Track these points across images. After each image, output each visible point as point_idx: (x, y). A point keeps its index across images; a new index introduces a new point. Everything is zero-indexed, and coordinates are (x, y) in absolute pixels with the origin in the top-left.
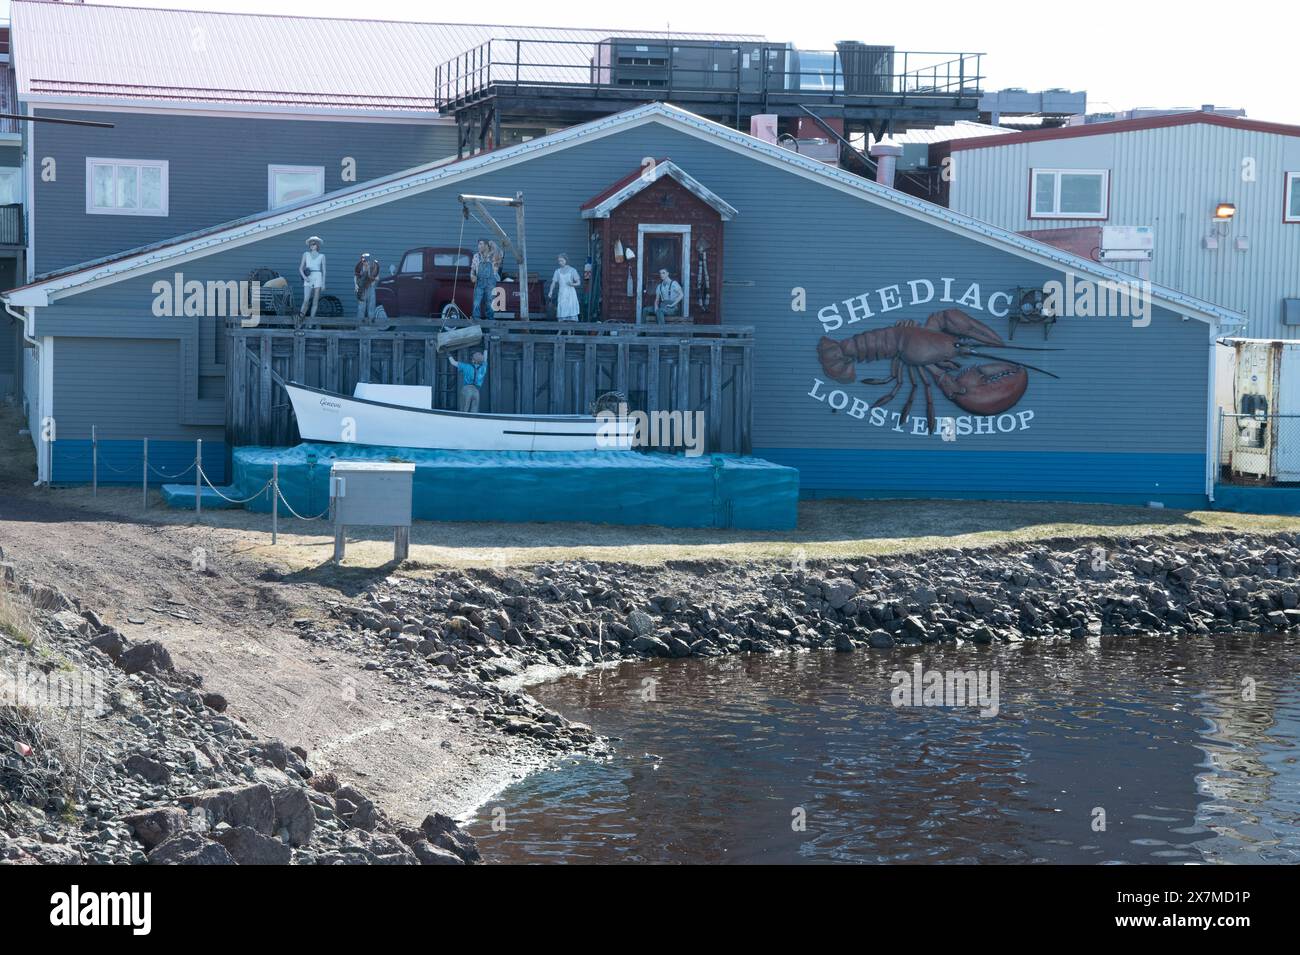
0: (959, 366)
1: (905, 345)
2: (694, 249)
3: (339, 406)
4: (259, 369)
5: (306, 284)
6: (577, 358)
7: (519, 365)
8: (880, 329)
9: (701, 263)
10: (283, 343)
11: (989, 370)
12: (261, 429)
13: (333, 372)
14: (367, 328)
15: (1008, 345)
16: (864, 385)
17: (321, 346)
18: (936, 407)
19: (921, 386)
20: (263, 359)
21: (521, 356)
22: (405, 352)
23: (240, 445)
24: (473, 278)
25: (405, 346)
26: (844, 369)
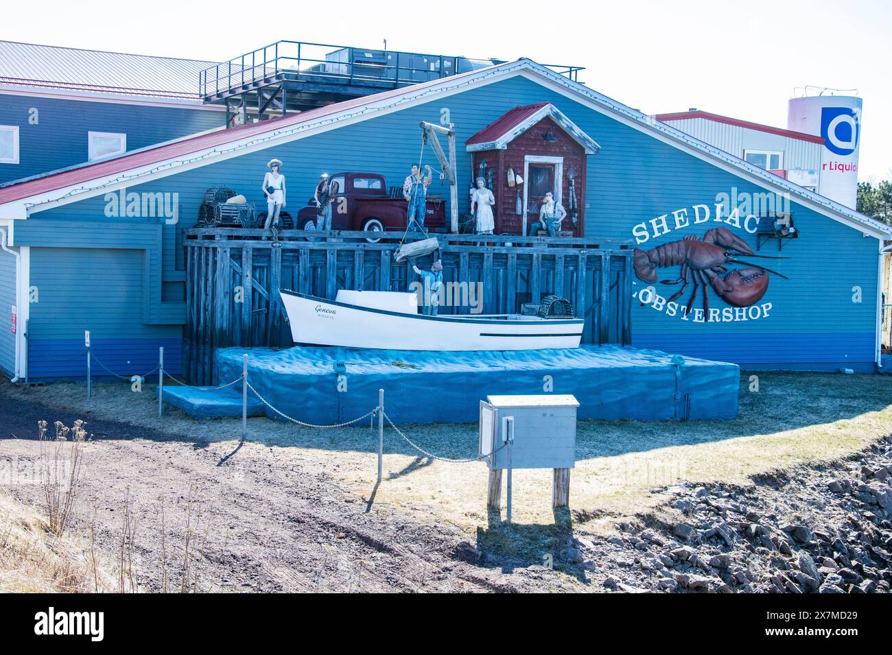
0: (725, 270)
1: (692, 254)
2: (565, 177)
3: (334, 312)
4: (241, 277)
5: (269, 201)
6: (501, 266)
7: (456, 273)
8: (674, 242)
9: (571, 188)
10: (262, 253)
11: (746, 273)
12: (243, 331)
13: (305, 279)
14: (334, 240)
15: (756, 254)
16: (662, 284)
17: (294, 256)
18: (710, 302)
19: (700, 285)
20: (245, 267)
21: (458, 264)
22: (365, 261)
23: (224, 347)
24: (407, 197)
25: (365, 255)
26: (650, 273)
